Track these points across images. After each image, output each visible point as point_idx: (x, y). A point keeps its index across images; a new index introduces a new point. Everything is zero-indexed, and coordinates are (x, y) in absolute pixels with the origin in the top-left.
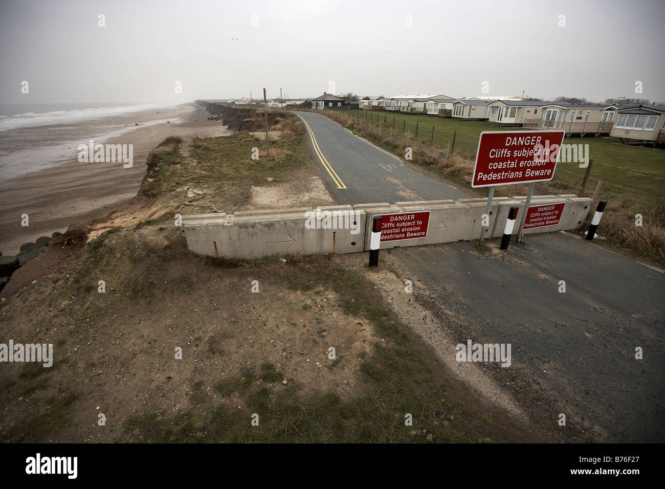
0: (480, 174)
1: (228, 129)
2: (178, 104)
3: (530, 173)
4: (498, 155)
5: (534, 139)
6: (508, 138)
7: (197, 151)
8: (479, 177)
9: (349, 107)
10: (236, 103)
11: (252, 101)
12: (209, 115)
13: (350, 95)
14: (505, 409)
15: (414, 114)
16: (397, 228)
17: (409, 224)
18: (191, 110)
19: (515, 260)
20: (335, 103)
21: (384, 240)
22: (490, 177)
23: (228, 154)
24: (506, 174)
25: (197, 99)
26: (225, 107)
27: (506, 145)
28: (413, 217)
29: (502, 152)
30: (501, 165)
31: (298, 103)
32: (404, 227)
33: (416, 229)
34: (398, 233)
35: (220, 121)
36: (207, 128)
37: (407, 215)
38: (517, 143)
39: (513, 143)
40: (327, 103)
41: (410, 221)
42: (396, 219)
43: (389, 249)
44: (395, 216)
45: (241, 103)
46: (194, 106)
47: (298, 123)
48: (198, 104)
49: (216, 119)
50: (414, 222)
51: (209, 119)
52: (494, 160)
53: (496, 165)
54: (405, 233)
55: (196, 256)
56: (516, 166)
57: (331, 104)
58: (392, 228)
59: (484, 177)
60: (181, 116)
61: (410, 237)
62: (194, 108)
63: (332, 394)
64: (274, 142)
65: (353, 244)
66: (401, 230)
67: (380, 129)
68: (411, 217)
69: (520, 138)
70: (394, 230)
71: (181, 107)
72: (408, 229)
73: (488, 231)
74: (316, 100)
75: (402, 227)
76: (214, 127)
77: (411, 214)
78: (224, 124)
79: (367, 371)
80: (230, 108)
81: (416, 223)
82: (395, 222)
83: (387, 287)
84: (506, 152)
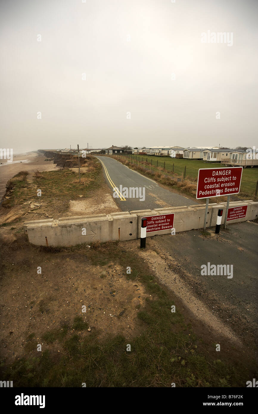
0: (200, 191)
1: (57, 166)
2: (28, 151)
3: (227, 190)
4: (209, 181)
5: (227, 172)
6: (213, 172)
7: (38, 179)
8: (200, 193)
9: (126, 153)
10: (62, 151)
11: (71, 150)
12: (46, 158)
13: (127, 147)
14: (228, 337)
15: (162, 157)
16: (156, 224)
17: (162, 221)
18: (35, 155)
19: (224, 239)
20: (118, 151)
21: (149, 231)
22: (206, 193)
23: (56, 181)
24: (214, 191)
25: (39, 149)
26: (55, 153)
27: (213, 175)
28: (165, 217)
29: (211, 179)
30: (211, 186)
31: (98, 151)
32: (160, 223)
33: (167, 224)
34: (156, 227)
35: (52, 161)
36: (44, 165)
37: (161, 216)
38: (219, 174)
39: (216, 174)
40: (114, 151)
41: (163, 220)
42: (155, 219)
43: (152, 236)
44: (154, 217)
45: (65, 151)
46: (37, 153)
47: (97, 162)
48: (40, 152)
49: (50, 160)
50: (166, 220)
51: (45, 160)
52: (207, 184)
53: (208, 187)
54: (161, 227)
55: (34, 246)
56: (219, 187)
57: (116, 152)
58: (153, 224)
59: (202, 193)
60: (28, 159)
61: (164, 229)
62: (37, 154)
63: (120, 336)
64: (84, 174)
65: (131, 234)
66: (158, 225)
67: (144, 165)
68: (163, 217)
69: (220, 171)
70: (154, 225)
71: (29, 153)
72: (162, 224)
73: (208, 224)
74: (108, 150)
75: (158, 224)
76: (49, 165)
77: (163, 216)
78: (54, 163)
79: (142, 318)
80: (58, 154)
81: (167, 221)
82: (155, 221)
83: (152, 260)
84: (213, 179)
